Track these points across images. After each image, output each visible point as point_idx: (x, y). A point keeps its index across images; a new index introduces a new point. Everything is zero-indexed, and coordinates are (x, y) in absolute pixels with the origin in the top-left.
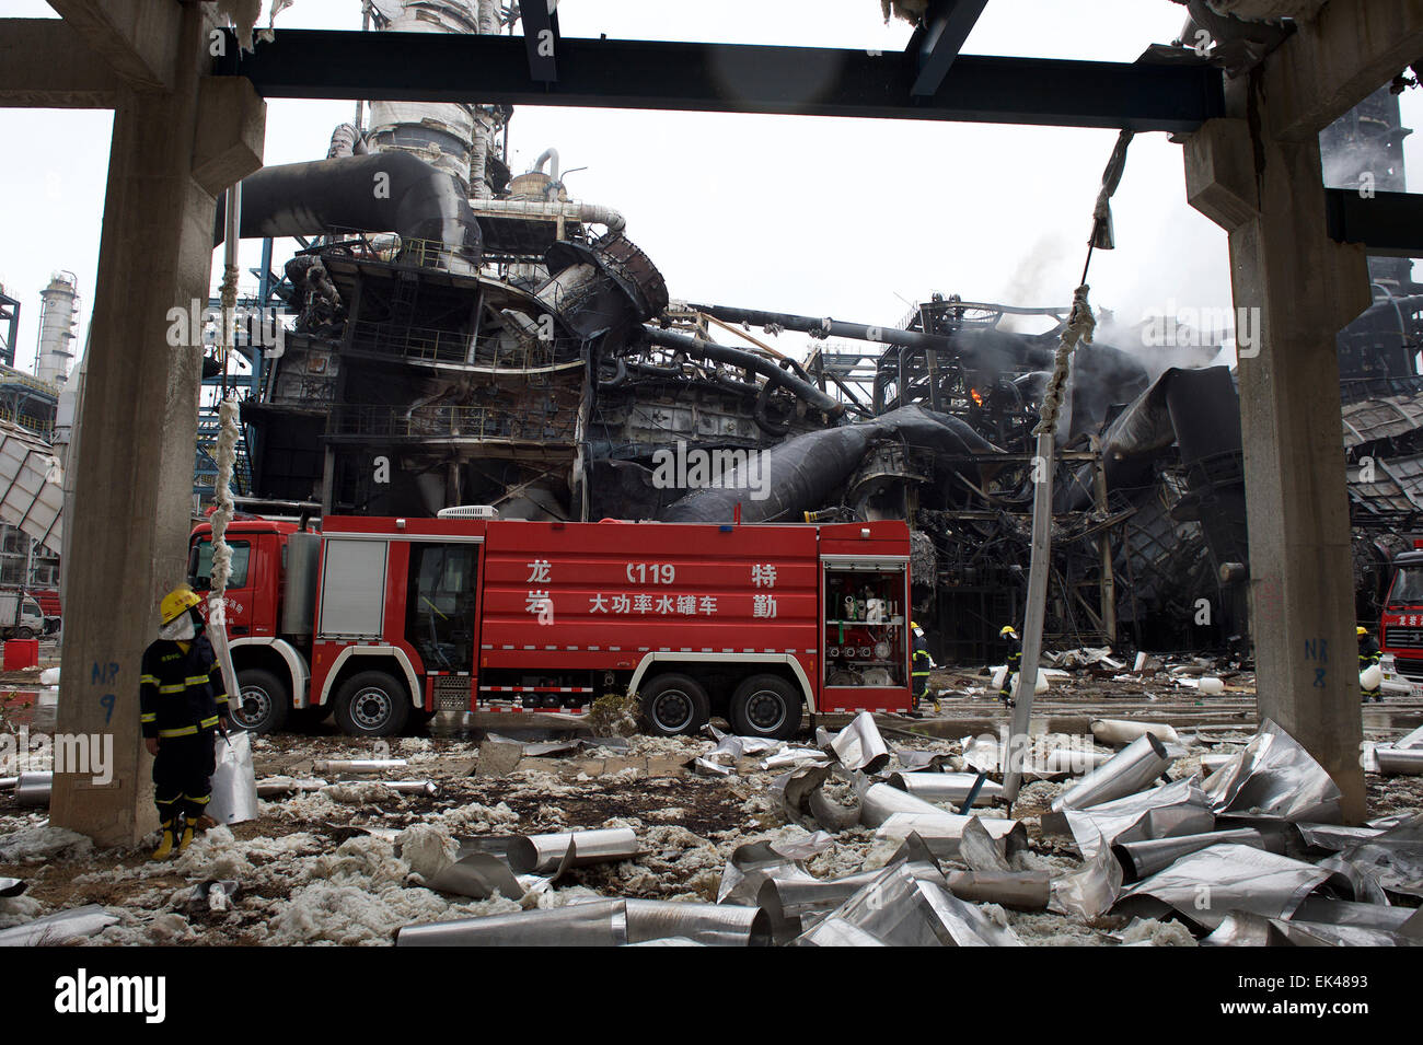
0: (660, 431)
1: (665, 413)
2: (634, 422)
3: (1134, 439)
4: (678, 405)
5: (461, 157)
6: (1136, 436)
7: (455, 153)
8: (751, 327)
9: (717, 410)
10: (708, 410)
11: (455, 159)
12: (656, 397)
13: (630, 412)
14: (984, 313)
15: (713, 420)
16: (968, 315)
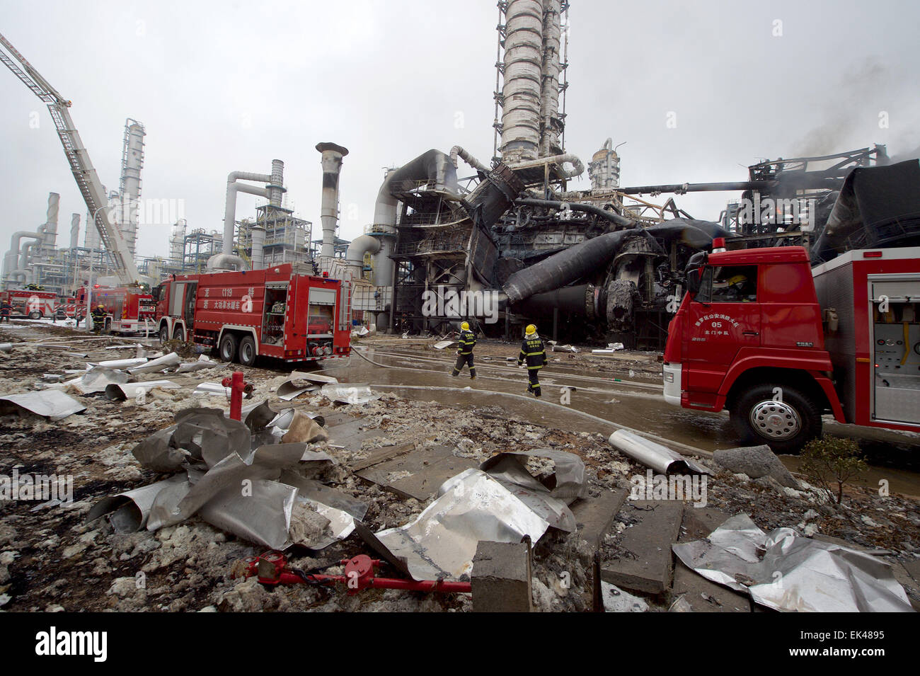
0: (548, 244)
1: (551, 236)
2: (537, 241)
3: (838, 220)
4: (557, 232)
5: (533, 149)
6: (840, 219)
7: (530, 148)
8: (643, 195)
9: (575, 232)
10: (571, 233)
11: (530, 150)
12: (547, 230)
13: (535, 237)
14: (795, 165)
15: (573, 237)
16: (787, 167)
